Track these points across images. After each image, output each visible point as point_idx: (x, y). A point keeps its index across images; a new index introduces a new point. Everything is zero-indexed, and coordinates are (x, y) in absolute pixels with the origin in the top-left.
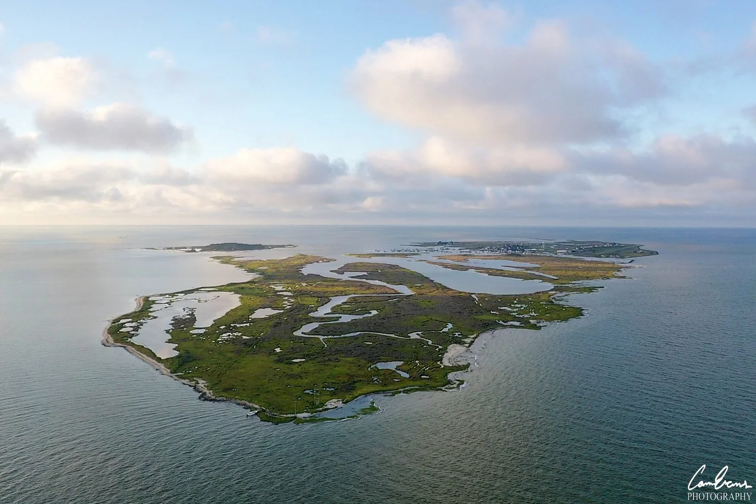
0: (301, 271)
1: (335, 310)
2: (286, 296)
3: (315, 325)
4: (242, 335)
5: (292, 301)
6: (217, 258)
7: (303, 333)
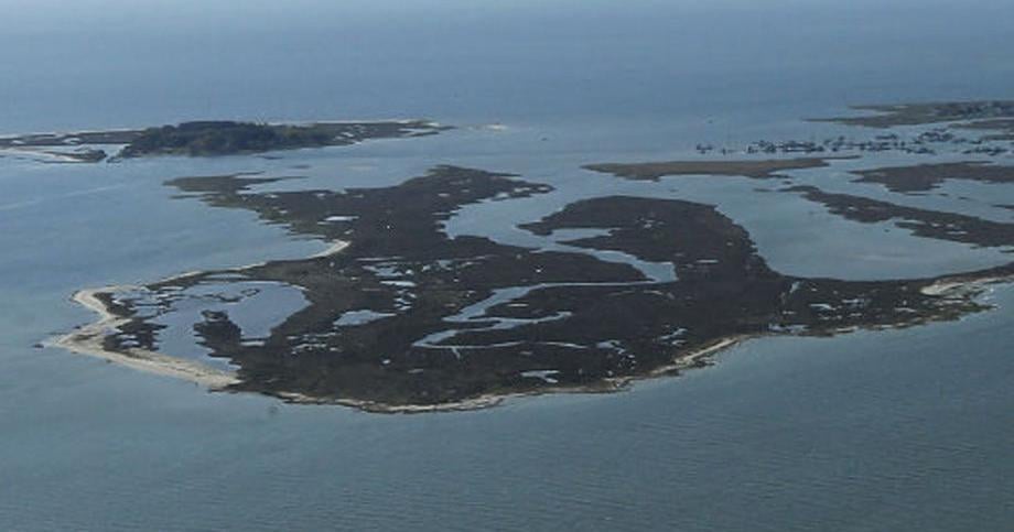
0: (443, 226)
1: (492, 312)
2: (400, 288)
3: (452, 333)
4: (328, 348)
5: (413, 296)
6: (189, 184)
7: (429, 343)
